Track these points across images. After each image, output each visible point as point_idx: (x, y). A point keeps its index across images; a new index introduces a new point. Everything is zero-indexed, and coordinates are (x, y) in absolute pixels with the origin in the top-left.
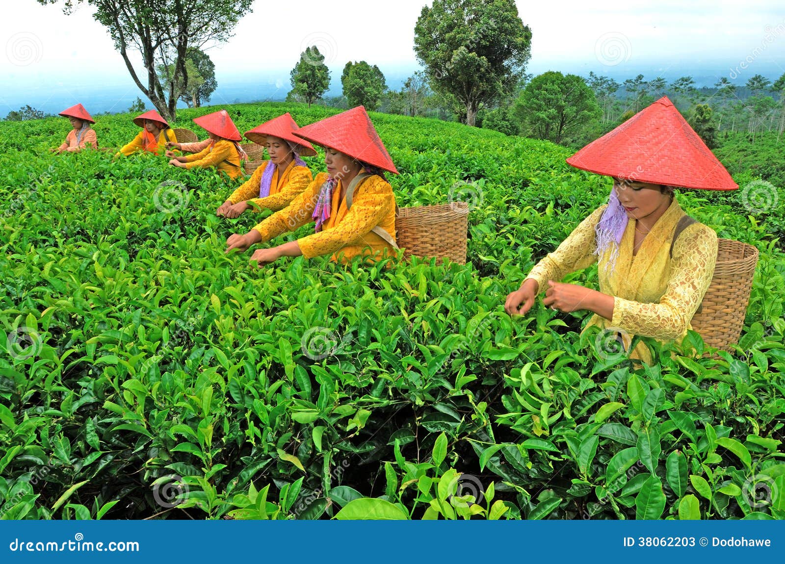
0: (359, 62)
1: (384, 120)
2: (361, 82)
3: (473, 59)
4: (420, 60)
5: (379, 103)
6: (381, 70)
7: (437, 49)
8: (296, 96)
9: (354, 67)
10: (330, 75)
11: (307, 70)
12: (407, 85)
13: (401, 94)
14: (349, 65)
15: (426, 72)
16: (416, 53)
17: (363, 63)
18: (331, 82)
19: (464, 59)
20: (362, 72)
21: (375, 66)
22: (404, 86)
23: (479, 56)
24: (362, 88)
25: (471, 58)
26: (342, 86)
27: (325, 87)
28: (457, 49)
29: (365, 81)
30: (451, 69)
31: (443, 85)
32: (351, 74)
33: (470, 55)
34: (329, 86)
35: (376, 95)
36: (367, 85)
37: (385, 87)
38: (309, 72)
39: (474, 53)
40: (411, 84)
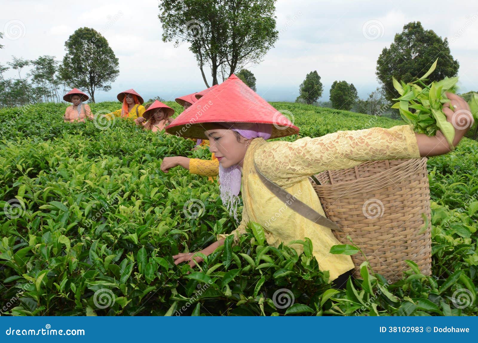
0: (341, 81)
1: (350, 115)
2: (342, 93)
4: (379, 80)
5: (352, 106)
6: (355, 86)
8: (302, 100)
9: (338, 84)
10: (323, 88)
11: (309, 84)
12: (371, 96)
13: (367, 102)
14: (335, 83)
15: (383, 88)
16: (377, 76)
17: (344, 82)
18: (323, 92)
20: (342, 87)
21: (352, 84)
22: (369, 97)
24: (342, 96)
26: (330, 95)
27: (320, 95)
29: (344, 92)
32: (336, 87)
34: (322, 95)
35: (349, 101)
36: (345, 95)
37: (357, 97)
38: (310, 85)
40: (374, 96)
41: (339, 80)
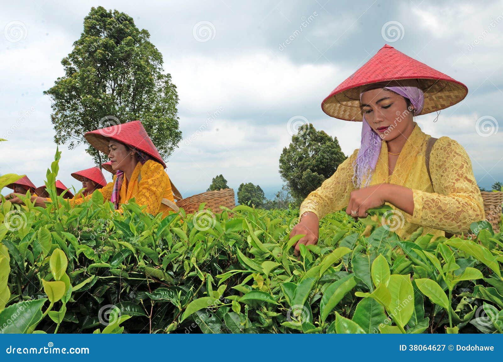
0: (248, 184)
2: (250, 195)
3: (315, 176)
4: (284, 178)
5: (261, 206)
6: (261, 187)
7: (293, 172)
9: (245, 186)
12: (278, 196)
13: (274, 201)
14: (242, 186)
15: (288, 186)
16: (281, 174)
17: (250, 184)
19: (310, 176)
20: (249, 189)
21: (258, 186)
22: (276, 197)
23: (319, 174)
25: (314, 176)
26: (238, 198)
28: (305, 171)
29: (251, 194)
30: (302, 183)
31: (299, 193)
32: (243, 190)
33: (314, 174)
35: (257, 202)
36: (253, 196)
37: (264, 198)
39: (316, 173)
40: (280, 195)
41: (246, 182)
